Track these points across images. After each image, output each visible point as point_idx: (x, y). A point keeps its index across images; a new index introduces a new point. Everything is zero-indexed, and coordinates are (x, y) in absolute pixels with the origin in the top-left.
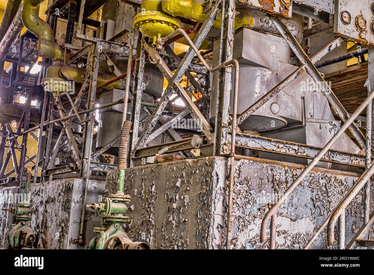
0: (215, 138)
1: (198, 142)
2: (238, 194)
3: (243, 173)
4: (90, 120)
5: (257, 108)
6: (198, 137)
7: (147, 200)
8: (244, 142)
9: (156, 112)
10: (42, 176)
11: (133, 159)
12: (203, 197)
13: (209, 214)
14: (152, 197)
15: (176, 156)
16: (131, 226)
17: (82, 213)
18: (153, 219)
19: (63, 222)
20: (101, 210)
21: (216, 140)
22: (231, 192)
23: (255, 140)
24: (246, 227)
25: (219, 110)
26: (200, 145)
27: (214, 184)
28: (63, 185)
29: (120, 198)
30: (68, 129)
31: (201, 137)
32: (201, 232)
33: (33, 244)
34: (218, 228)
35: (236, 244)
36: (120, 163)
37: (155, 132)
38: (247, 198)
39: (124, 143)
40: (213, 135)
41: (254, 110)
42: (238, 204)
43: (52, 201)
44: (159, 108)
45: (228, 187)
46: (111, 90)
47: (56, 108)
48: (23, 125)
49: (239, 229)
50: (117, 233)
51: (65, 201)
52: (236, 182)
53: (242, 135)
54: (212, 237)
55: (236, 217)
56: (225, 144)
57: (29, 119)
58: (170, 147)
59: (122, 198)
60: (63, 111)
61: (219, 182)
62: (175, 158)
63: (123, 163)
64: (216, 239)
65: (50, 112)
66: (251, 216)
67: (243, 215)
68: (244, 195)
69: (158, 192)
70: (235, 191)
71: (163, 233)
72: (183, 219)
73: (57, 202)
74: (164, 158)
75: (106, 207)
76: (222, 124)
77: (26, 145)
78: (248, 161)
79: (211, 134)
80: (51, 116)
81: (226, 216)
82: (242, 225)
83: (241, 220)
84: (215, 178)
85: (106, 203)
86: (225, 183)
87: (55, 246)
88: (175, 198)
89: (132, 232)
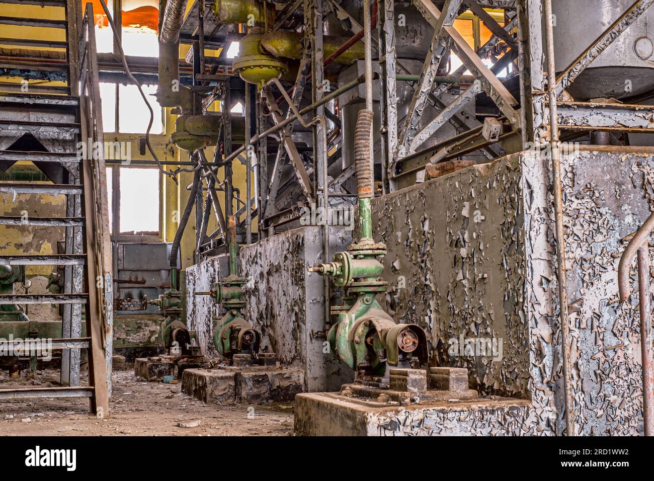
0: (523, 119)
1: (494, 130)
2: (575, 216)
3: (582, 177)
4: (319, 122)
5: (600, 51)
6: (493, 121)
7: (419, 248)
8: (581, 118)
9: (420, 88)
10: (259, 230)
11: (394, 179)
12: (509, 229)
13: (523, 260)
14: (426, 241)
15: (460, 162)
16: (399, 298)
17: (325, 286)
18: (432, 281)
19: (296, 303)
20: (334, 274)
21: (525, 121)
22: (559, 215)
23: (603, 112)
24: (599, 276)
25: (525, 65)
26: (500, 136)
27: (525, 204)
28: (288, 242)
29: (367, 250)
30: (288, 143)
31: (498, 120)
32: (512, 294)
33: (252, 346)
34: (541, 284)
35: (581, 309)
36: (359, 187)
37: (429, 126)
38: (593, 223)
39: (362, 151)
40: (519, 114)
41: (593, 54)
42: (578, 236)
43: (277, 271)
44: (423, 80)
45: (554, 206)
46: (353, 64)
47: (266, 111)
48: (223, 147)
49: (583, 281)
50: (369, 312)
51: (295, 267)
52: (568, 195)
53: (575, 105)
54: (533, 302)
55: (576, 261)
56: (542, 127)
57: (230, 137)
58: (449, 148)
59: (370, 249)
60: (277, 112)
61: (535, 198)
62: (458, 166)
63: (366, 188)
64: (539, 304)
65: (259, 119)
66: (606, 255)
67: (589, 256)
68: (587, 217)
69: (434, 232)
70: (568, 211)
71: (451, 305)
72: (480, 275)
73: (283, 272)
74: (439, 169)
75: (342, 269)
76: (533, 90)
77: (231, 181)
78: (589, 152)
79: (515, 112)
80: (261, 124)
81: (555, 260)
82: (589, 274)
83: (586, 265)
84: (526, 192)
85: (342, 261)
86: (547, 200)
87: (290, 346)
88: (464, 239)
89: (401, 308)
